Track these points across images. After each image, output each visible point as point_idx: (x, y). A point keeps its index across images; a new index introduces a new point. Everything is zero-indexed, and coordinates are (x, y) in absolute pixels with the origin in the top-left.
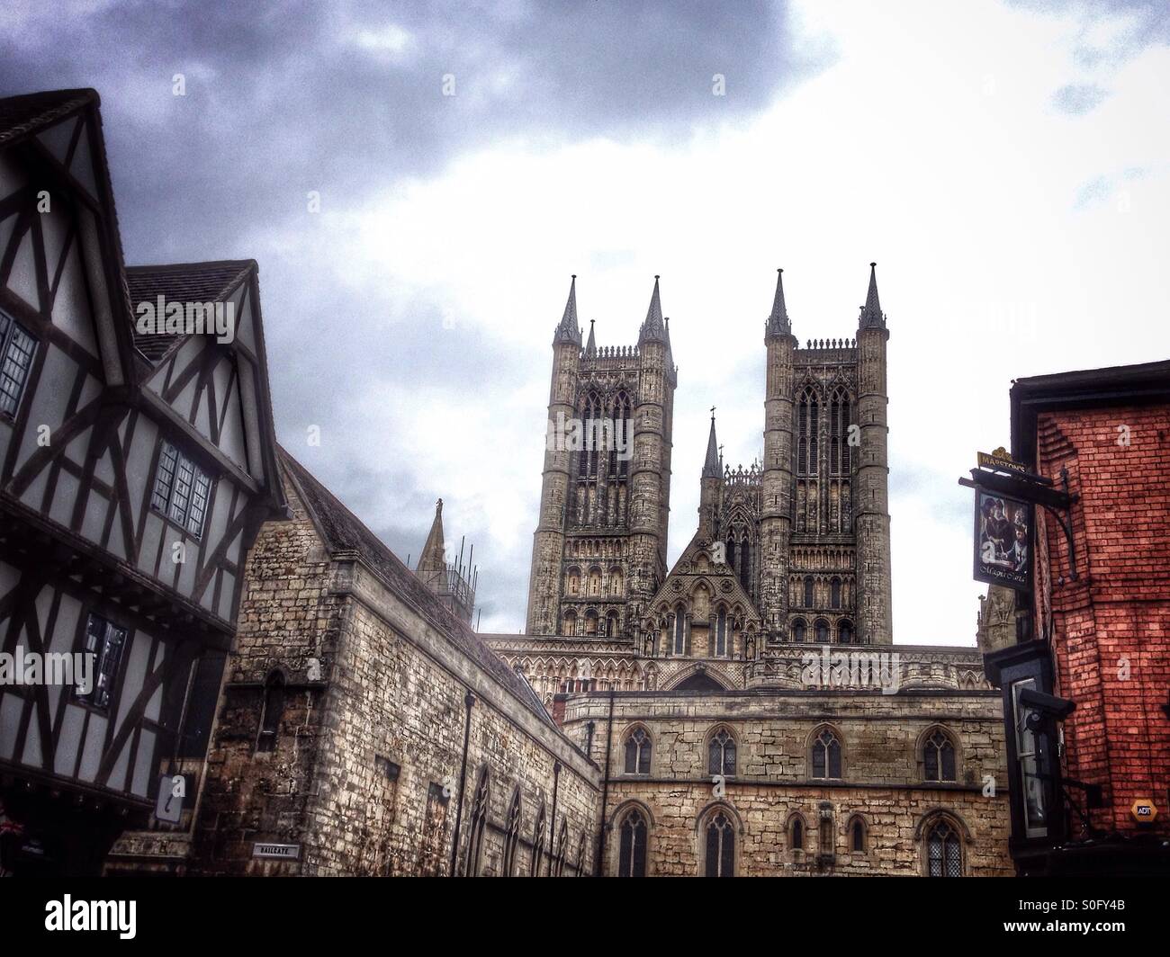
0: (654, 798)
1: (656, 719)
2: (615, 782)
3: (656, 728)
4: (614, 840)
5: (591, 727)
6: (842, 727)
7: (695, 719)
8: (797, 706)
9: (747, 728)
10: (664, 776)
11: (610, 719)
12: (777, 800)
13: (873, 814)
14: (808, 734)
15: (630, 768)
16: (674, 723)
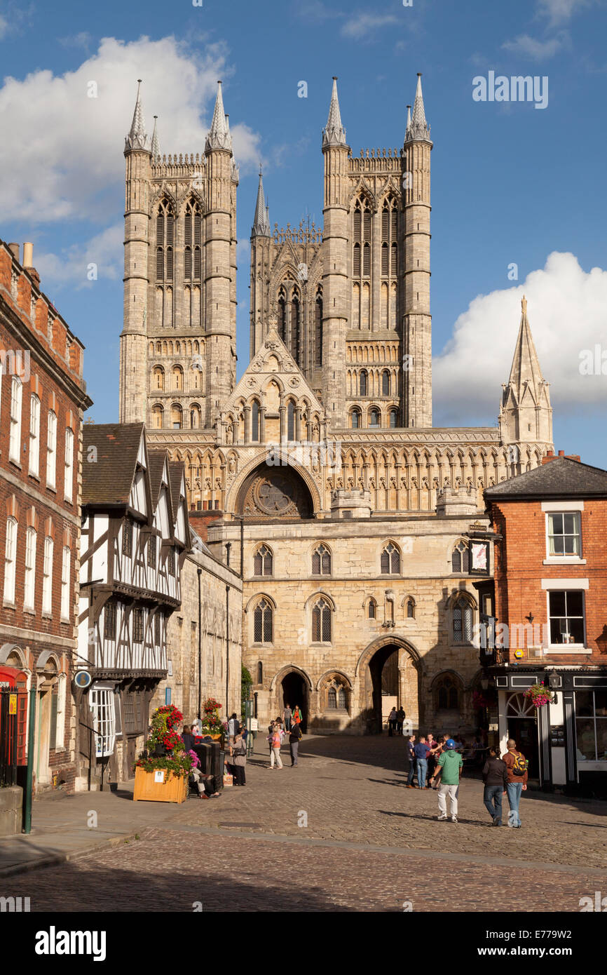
0: (275, 592)
1: (274, 539)
2: (249, 581)
3: (274, 545)
4: (250, 618)
5: (228, 546)
6: (399, 541)
7: (302, 539)
8: (371, 528)
9: (338, 541)
10: (282, 577)
11: (242, 541)
12: (358, 589)
13: (419, 595)
14: (378, 546)
15: (258, 572)
16: (287, 542)
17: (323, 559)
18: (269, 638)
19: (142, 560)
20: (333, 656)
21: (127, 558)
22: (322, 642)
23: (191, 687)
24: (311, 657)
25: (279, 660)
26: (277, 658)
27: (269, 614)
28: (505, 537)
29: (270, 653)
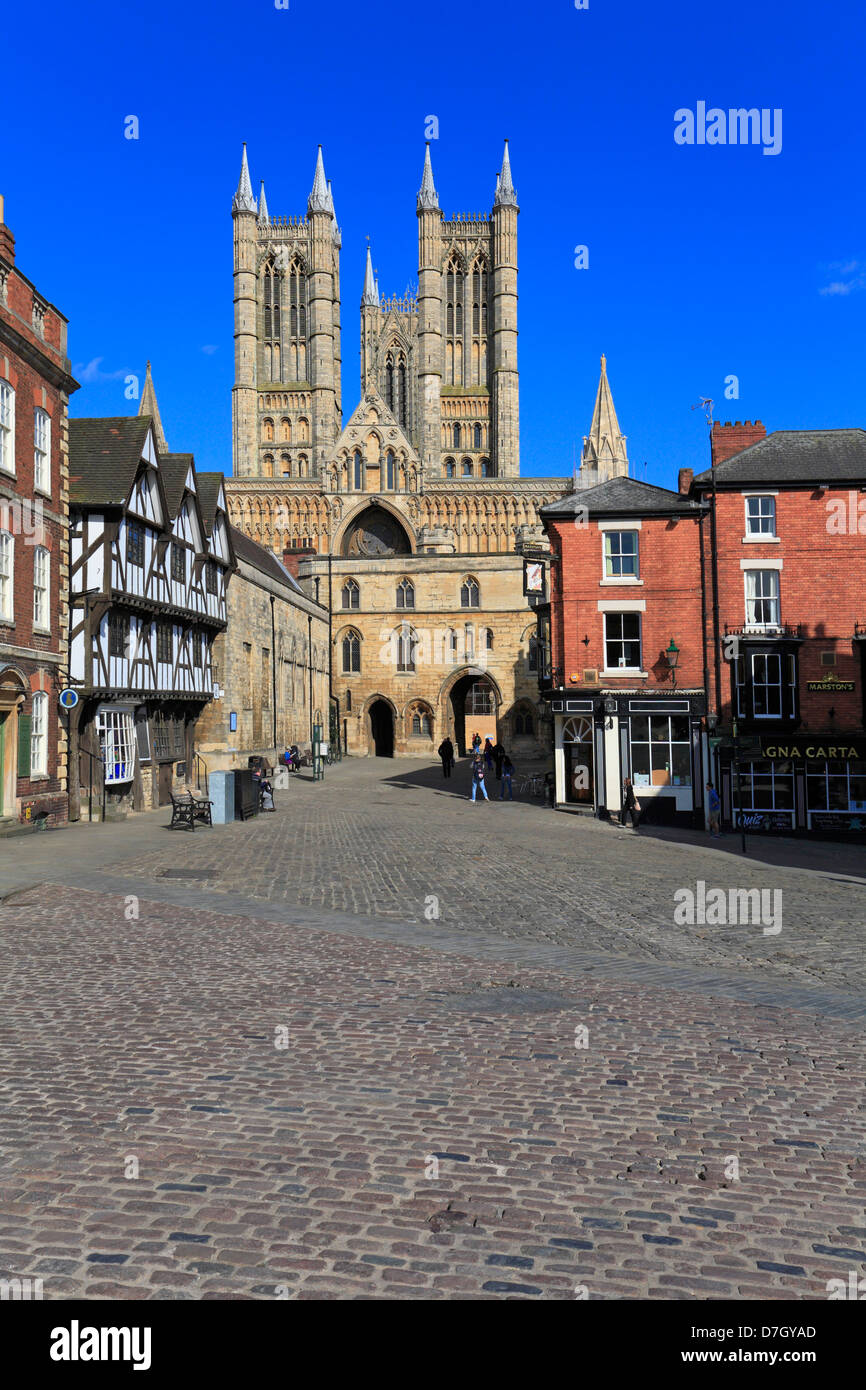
0: (362, 624)
1: (361, 573)
2: (337, 614)
3: (360, 579)
4: (339, 649)
5: (317, 580)
6: (478, 576)
7: (386, 573)
8: (452, 562)
9: (420, 576)
10: (367, 610)
11: (330, 575)
12: (440, 621)
13: (497, 627)
14: (458, 581)
15: (346, 605)
16: (373, 576)
17: (406, 593)
18: (357, 668)
19: (161, 571)
20: (417, 684)
21: (135, 567)
22: (406, 672)
23: (264, 713)
24: (396, 686)
25: (367, 688)
26: (364, 686)
27: (357, 646)
28: (561, 558)
29: (358, 681)
